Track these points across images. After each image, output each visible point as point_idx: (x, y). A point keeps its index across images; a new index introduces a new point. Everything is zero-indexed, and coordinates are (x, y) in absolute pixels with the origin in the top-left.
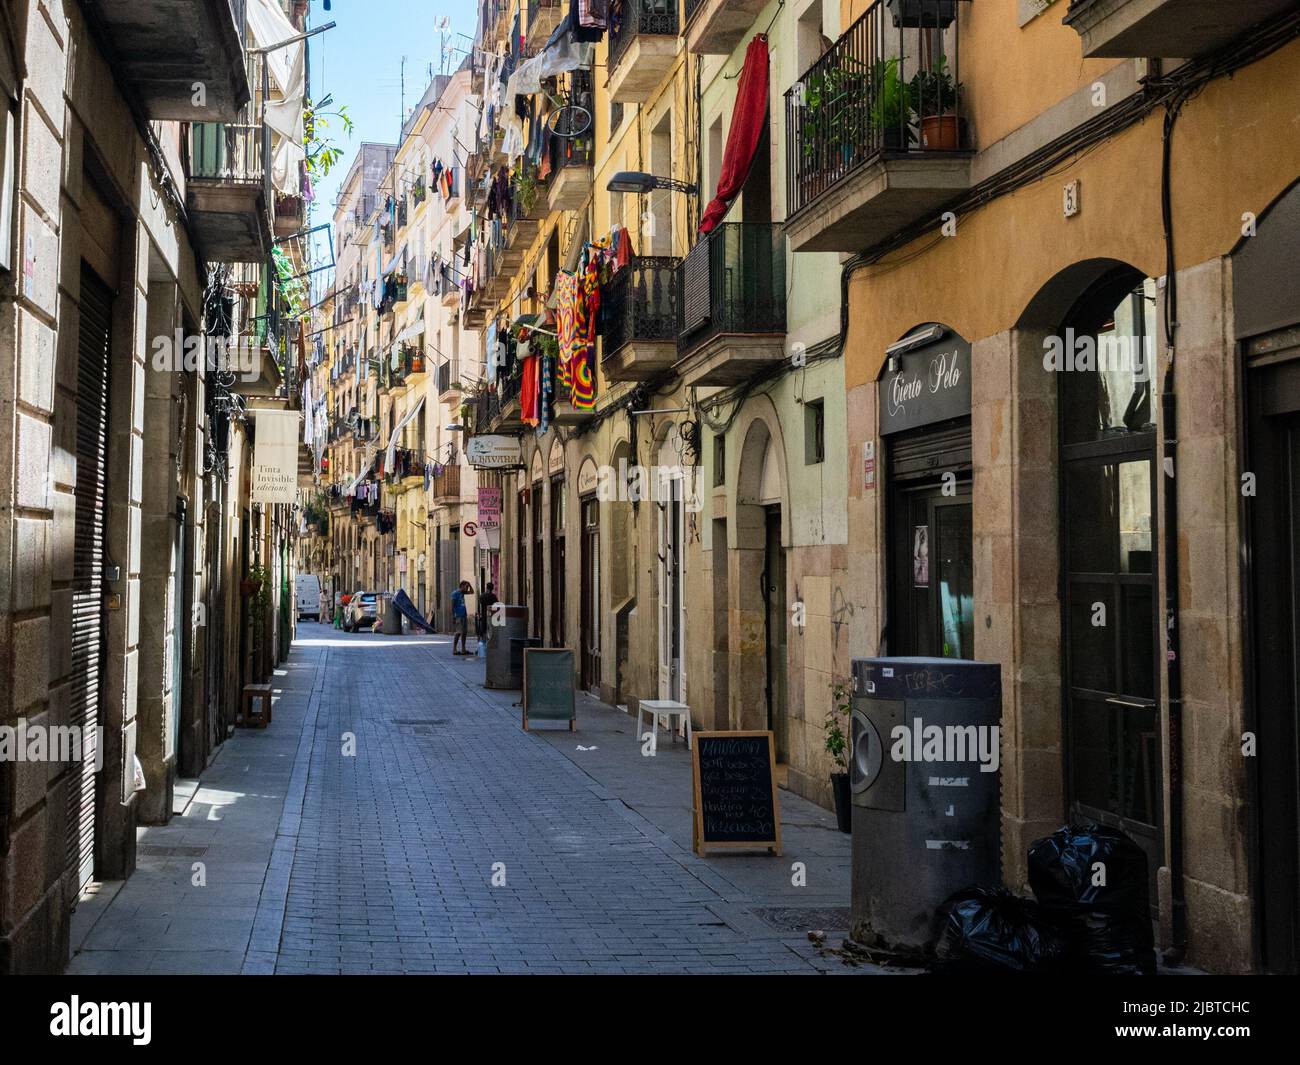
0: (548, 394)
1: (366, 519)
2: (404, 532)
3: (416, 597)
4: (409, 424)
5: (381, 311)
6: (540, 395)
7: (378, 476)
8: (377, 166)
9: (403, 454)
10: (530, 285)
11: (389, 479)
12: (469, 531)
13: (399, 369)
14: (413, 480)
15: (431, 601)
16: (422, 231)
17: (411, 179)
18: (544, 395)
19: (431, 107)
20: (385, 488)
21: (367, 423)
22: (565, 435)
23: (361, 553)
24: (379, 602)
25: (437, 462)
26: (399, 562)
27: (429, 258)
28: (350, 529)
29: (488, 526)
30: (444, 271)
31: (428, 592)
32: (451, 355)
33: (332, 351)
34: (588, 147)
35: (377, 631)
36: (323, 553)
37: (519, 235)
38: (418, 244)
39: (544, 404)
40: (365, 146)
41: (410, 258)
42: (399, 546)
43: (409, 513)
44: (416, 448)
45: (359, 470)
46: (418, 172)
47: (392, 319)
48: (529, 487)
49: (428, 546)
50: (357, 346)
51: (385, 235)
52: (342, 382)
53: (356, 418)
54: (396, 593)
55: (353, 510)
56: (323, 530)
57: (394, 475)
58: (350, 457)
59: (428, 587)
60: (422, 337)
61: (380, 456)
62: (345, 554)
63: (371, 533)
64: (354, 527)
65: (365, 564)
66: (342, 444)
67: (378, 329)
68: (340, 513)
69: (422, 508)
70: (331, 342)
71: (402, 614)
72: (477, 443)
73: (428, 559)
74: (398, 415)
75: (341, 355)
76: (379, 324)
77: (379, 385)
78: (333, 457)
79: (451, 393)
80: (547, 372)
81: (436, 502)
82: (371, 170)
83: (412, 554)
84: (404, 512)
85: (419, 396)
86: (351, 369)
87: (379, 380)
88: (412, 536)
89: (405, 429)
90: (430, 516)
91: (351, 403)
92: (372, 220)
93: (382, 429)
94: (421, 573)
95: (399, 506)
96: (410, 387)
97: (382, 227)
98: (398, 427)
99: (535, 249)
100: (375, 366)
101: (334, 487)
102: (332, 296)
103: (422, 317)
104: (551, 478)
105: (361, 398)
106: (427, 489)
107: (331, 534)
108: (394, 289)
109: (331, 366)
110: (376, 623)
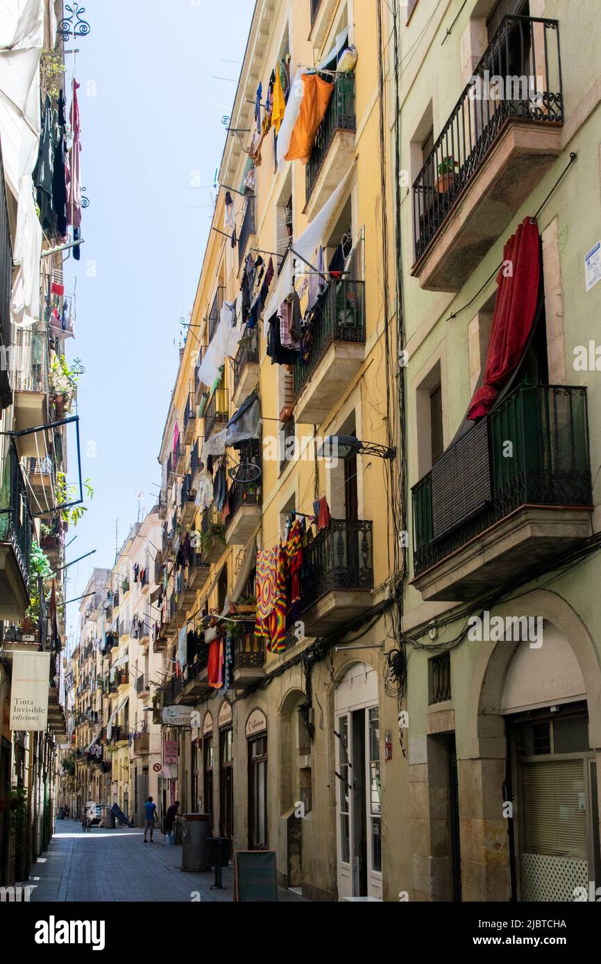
0: (229, 664)
1: (95, 766)
2: (116, 771)
3: (123, 807)
4: (119, 712)
5: (104, 653)
6: (225, 664)
7: (102, 742)
8: (102, 580)
9: (117, 728)
10: (204, 608)
11: (108, 743)
12: (156, 768)
13: (114, 683)
14: (122, 742)
15: (131, 809)
16: (128, 607)
17: (122, 579)
18: (227, 665)
19: (133, 540)
20: (106, 748)
21: (96, 713)
22: (233, 698)
23: (92, 784)
24: (102, 810)
25: (136, 731)
26: (113, 788)
27: (131, 619)
28: (86, 771)
29: (171, 764)
30: (140, 625)
31: (129, 805)
32: (144, 670)
33: (77, 679)
34: (258, 492)
35: (101, 827)
36: (72, 785)
37: (197, 577)
38: (125, 614)
39: (227, 671)
40: (96, 570)
41: (120, 622)
42: (113, 779)
43: (119, 762)
44: (123, 725)
45: (91, 739)
46: (125, 575)
47: (110, 658)
48: (201, 737)
49: (130, 779)
50: (91, 675)
51: (107, 613)
52: (83, 694)
53: (90, 711)
54: (112, 805)
55: (88, 760)
56: (72, 773)
57: (111, 740)
58: (87, 733)
59: (129, 801)
60: (127, 664)
61: (103, 732)
62: (84, 785)
63: (98, 773)
64: (88, 770)
65: (95, 790)
66: (82, 727)
67: (102, 664)
68: (81, 763)
69: (126, 758)
70: (77, 674)
71: (115, 818)
72: (169, 710)
73: (129, 786)
74: (113, 708)
75: (83, 680)
76: (103, 661)
77: (103, 692)
78: (78, 734)
79: (144, 692)
80: (229, 649)
81: (135, 754)
82: (99, 582)
83: (120, 783)
84: (116, 761)
85: (125, 697)
86: (88, 687)
87: (103, 690)
88: (121, 774)
89: (117, 715)
90: (131, 762)
91: (87, 705)
92: (100, 606)
93: (104, 717)
94: (126, 794)
95: (113, 757)
96: (120, 692)
97: (105, 609)
98: (113, 714)
99: (207, 586)
100: (101, 683)
101: (78, 749)
102: (78, 651)
103: (127, 653)
104: (220, 729)
105: (93, 701)
106: (130, 746)
107: (76, 774)
108: (112, 640)
109: (77, 686)
110: (101, 822)
